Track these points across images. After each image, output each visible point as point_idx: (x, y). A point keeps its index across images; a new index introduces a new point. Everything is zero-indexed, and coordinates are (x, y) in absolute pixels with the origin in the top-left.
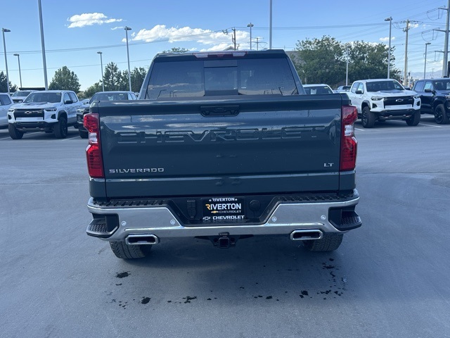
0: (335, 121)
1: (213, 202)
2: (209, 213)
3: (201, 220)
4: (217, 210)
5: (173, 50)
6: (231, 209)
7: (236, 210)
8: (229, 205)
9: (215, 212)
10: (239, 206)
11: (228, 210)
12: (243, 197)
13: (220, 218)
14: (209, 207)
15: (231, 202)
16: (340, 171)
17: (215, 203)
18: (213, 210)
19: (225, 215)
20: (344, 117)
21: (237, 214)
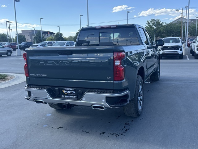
0: (111, 59)
1: (65, 90)
2: (64, 94)
3: (61, 97)
4: (67, 93)
5: (152, 20)
6: (72, 93)
7: (73, 94)
8: (71, 91)
9: (66, 94)
10: (74, 92)
11: (70, 93)
12: (76, 89)
13: (68, 96)
14: (64, 91)
15: (72, 90)
16: (114, 81)
17: (66, 90)
18: (65, 93)
19: (70, 95)
20: (115, 57)
21: (74, 96)
